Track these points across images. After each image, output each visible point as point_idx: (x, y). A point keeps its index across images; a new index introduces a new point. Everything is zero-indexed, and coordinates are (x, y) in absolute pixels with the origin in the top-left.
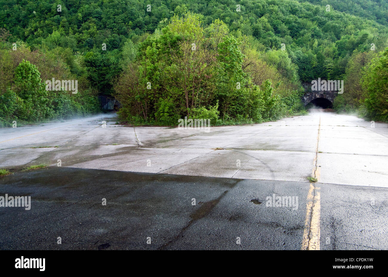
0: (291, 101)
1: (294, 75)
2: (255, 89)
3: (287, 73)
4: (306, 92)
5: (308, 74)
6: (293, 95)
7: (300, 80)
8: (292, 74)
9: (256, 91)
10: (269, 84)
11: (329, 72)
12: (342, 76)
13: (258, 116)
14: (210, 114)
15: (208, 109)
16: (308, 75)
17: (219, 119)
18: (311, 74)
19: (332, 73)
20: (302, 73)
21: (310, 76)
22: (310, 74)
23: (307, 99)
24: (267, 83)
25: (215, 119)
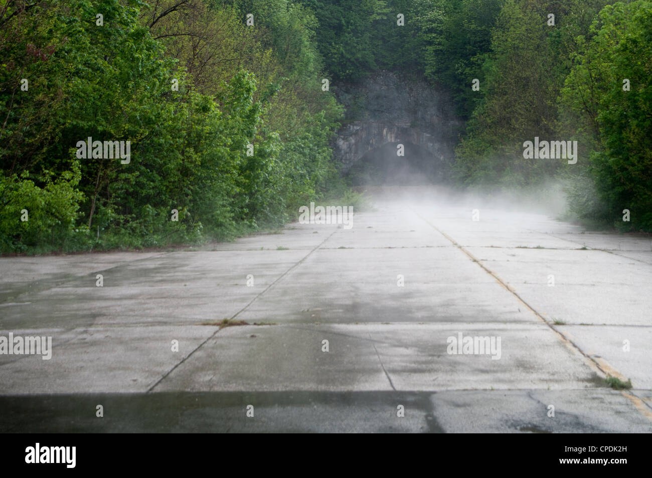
0: (304, 155)
1: (304, 50)
2: (205, 109)
3: (276, 41)
4: (346, 118)
5: (354, 50)
6: (308, 131)
7: (326, 69)
8: (297, 46)
9: (210, 114)
10: (248, 90)
11: (430, 43)
12: (479, 62)
13: (221, 213)
14: (49, 204)
15: (42, 185)
16: (353, 54)
17: (78, 223)
18: (364, 50)
19: (441, 47)
20: (330, 44)
21: (359, 55)
22: (360, 47)
23: (350, 147)
24: (238, 83)
25: (65, 223)
